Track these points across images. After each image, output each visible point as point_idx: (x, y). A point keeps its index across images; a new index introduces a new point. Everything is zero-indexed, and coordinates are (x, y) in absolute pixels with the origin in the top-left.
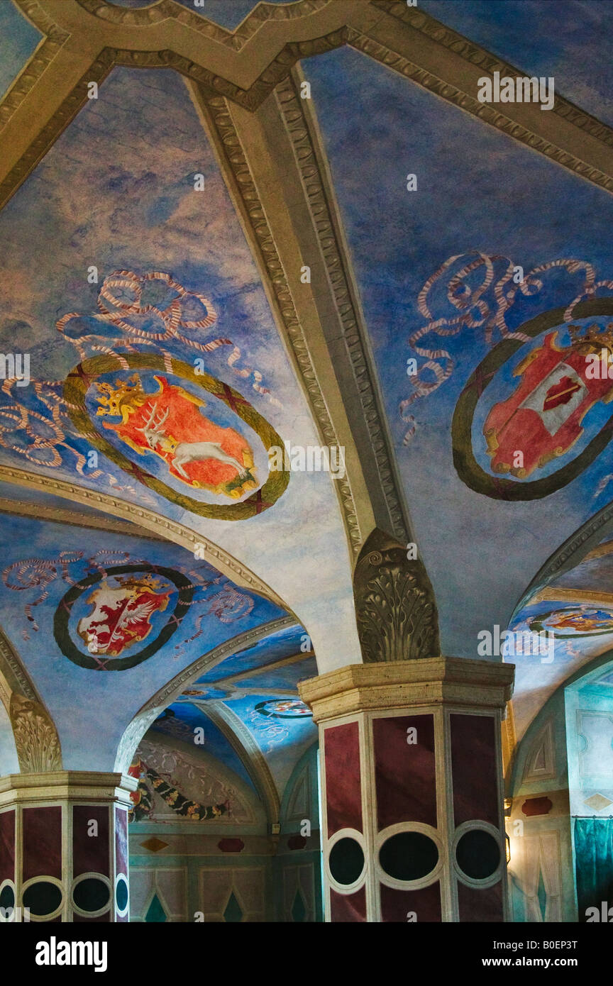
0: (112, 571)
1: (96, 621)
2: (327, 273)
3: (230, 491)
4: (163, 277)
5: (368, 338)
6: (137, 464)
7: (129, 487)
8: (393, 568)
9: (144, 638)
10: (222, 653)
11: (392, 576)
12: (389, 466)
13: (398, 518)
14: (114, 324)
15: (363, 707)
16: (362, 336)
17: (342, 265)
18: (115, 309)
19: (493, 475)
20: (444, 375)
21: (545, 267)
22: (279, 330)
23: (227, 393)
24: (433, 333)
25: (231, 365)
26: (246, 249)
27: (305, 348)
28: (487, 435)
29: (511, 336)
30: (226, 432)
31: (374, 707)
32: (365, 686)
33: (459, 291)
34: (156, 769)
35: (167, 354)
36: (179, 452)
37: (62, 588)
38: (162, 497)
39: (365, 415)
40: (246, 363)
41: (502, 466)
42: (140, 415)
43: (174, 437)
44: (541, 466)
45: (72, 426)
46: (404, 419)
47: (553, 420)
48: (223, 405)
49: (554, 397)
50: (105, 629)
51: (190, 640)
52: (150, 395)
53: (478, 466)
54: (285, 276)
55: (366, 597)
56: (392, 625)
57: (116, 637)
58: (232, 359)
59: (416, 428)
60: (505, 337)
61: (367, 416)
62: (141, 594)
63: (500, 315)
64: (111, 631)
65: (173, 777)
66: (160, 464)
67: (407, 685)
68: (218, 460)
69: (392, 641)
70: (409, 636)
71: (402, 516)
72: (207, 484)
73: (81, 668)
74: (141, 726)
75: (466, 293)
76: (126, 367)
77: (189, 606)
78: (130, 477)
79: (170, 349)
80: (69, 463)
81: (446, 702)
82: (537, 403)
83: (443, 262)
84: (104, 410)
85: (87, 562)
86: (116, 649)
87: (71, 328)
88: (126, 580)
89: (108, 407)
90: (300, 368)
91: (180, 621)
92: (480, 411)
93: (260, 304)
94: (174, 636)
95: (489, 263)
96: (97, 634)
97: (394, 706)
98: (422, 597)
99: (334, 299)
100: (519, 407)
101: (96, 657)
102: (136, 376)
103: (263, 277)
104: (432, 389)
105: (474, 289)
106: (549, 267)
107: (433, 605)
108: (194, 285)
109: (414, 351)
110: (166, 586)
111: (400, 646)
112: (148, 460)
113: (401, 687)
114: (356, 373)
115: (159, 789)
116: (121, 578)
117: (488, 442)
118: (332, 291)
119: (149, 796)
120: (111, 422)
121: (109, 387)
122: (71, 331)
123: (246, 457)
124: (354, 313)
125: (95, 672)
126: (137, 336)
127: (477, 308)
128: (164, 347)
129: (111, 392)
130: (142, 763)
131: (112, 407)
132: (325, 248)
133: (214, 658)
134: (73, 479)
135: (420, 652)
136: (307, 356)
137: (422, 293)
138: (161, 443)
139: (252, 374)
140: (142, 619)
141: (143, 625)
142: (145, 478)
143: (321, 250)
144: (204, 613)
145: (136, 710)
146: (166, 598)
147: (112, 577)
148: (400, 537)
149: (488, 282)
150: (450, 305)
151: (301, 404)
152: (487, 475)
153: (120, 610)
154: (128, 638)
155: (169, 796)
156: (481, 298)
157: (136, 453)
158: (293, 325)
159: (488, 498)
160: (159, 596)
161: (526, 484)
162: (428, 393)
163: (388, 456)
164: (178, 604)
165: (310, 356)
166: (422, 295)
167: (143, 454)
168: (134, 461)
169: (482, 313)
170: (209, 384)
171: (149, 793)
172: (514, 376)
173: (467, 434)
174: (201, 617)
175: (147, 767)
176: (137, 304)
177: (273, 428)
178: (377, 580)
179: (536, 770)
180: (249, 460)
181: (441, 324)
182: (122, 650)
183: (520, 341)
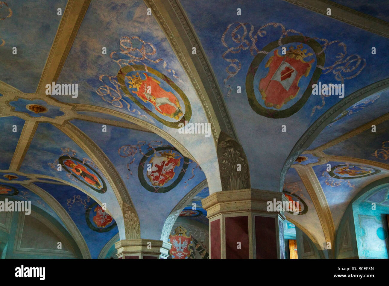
0: (157, 149)
1: (154, 171)
2: (186, 33)
3: (175, 116)
4: (137, 38)
5: (206, 56)
6: (145, 106)
7: (145, 116)
8: (231, 148)
9: (172, 178)
10: (203, 185)
11: (231, 152)
12: (223, 105)
13: (230, 127)
14: (127, 55)
15: (221, 212)
16: (204, 55)
17: (191, 30)
18: (126, 50)
19: (266, 108)
20: (239, 69)
21: (265, 26)
22: (176, 54)
23: (166, 78)
24: (230, 53)
25: (164, 68)
26: (159, 27)
27: (185, 61)
28: (261, 91)
29: (260, 52)
30: (169, 93)
31: (226, 212)
32: (222, 202)
33: (236, 37)
34: (197, 239)
35: (145, 65)
36: (157, 102)
37: (140, 156)
38: (155, 119)
39: (211, 86)
40: (169, 67)
41: (269, 104)
42: (142, 88)
43: (154, 96)
44: (285, 103)
45: (123, 92)
46: (226, 86)
47: (286, 84)
48: (166, 83)
49: (284, 75)
50: (157, 174)
51: (190, 179)
52: (143, 80)
53: (259, 104)
54: (173, 35)
55: (223, 161)
56: (232, 173)
57: (162, 178)
58: (165, 65)
59: (231, 90)
60: (258, 53)
61: (212, 86)
62: (169, 159)
63: (254, 44)
64: (160, 175)
65: (204, 244)
66: (152, 106)
67: (238, 202)
68: (169, 104)
69: (233, 181)
70: (239, 179)
71: (231, 126)
72: (168, 114)
73: (149, 191)
74: (172, 219)
75: (239, 37)
76: (134, 70)
77: (188, 164)
78: (144, 112)
79: (145, 63)
80: (125, 107)
81: (253, 210)
82: (278, 77)
83: (227, 27)
84: (131, 86)
85: (148, 145)
86: (162, 183)
87: (114, 57)
88: (163, 153)
89: (132, 85)
90: (186, 68)
91: (186, 171)
92: (256, 82)
93: (168, 45)
94: (184, 178)
95: (243, 26)
96: (154, 176)
97: (233, 211)
98: (243, 161)
99: (191, 42)
100: (271, 80)
101: (154, 187)
102: (138, 73)
103: (166, 36)
104: (235, 74)
105: (241, 36)
106: (266, 26)
107: (247, 165)
108: (147, 40)
109: (225, 60)
110: (178, 155)
111: (236, 183)
112: (148, 105)
113: (235, 203)
114: (204, 69)
115: (198, 249)
116: (161, 152)
117: (262, 95)
118: (189, 40)
119: (194, 253)
120: (134, 91)
121: (131, 77)
122: (115, 58)
123: (177, 103)
124: (199, 47)
125: (154, 193)
126: (135, 59)
127: (244, 43)
128: (144, 62)
129: (132, 79)
130: (192, 236)
131: (133, 85)
132: (183, 25)
133: (200, 188)
134: (127, 113)
135: (243, 187)
136: (186, 64)
137: (222, 38)
138: (151, 98)
139: (172, 71)
140: (171, 170)
141: (171, 172)
142: (149, 112)
143: (182, 25)
144: (195, 167)
145: (170, 211)
146: (179, 161)
147: (158, 152)
148: (231, 135)
149: (245, 33)
150: (234, 42)
151: (189, 82)
152: (263, 108)
153: (162, 166)
154: (166, 178)
155: (202, 253)
156: (245, 39)
157: (144, 102)
158: (180, 52)
159: (266, 117)
160: (176, 160)
161: (280, 111)
162: (233, 76)
163: (222, 101)
164: (184, 164)
165: (187, 64)
166: (223, 39)
167: (146, 103)
168: (144, 105)
169: (247, 44)
170: (160, 75)
171: (194, 251)
172: (266, 68)
173: (253, 91)
174: (193, 169)
175: (194, 239)
176: (131, 48)
177: (183, 92)
178: (226, 154)
179: (344, 246)
180: (178, 104)
181: (232, 49)
182: (164, 184)
183: (265, 54)
